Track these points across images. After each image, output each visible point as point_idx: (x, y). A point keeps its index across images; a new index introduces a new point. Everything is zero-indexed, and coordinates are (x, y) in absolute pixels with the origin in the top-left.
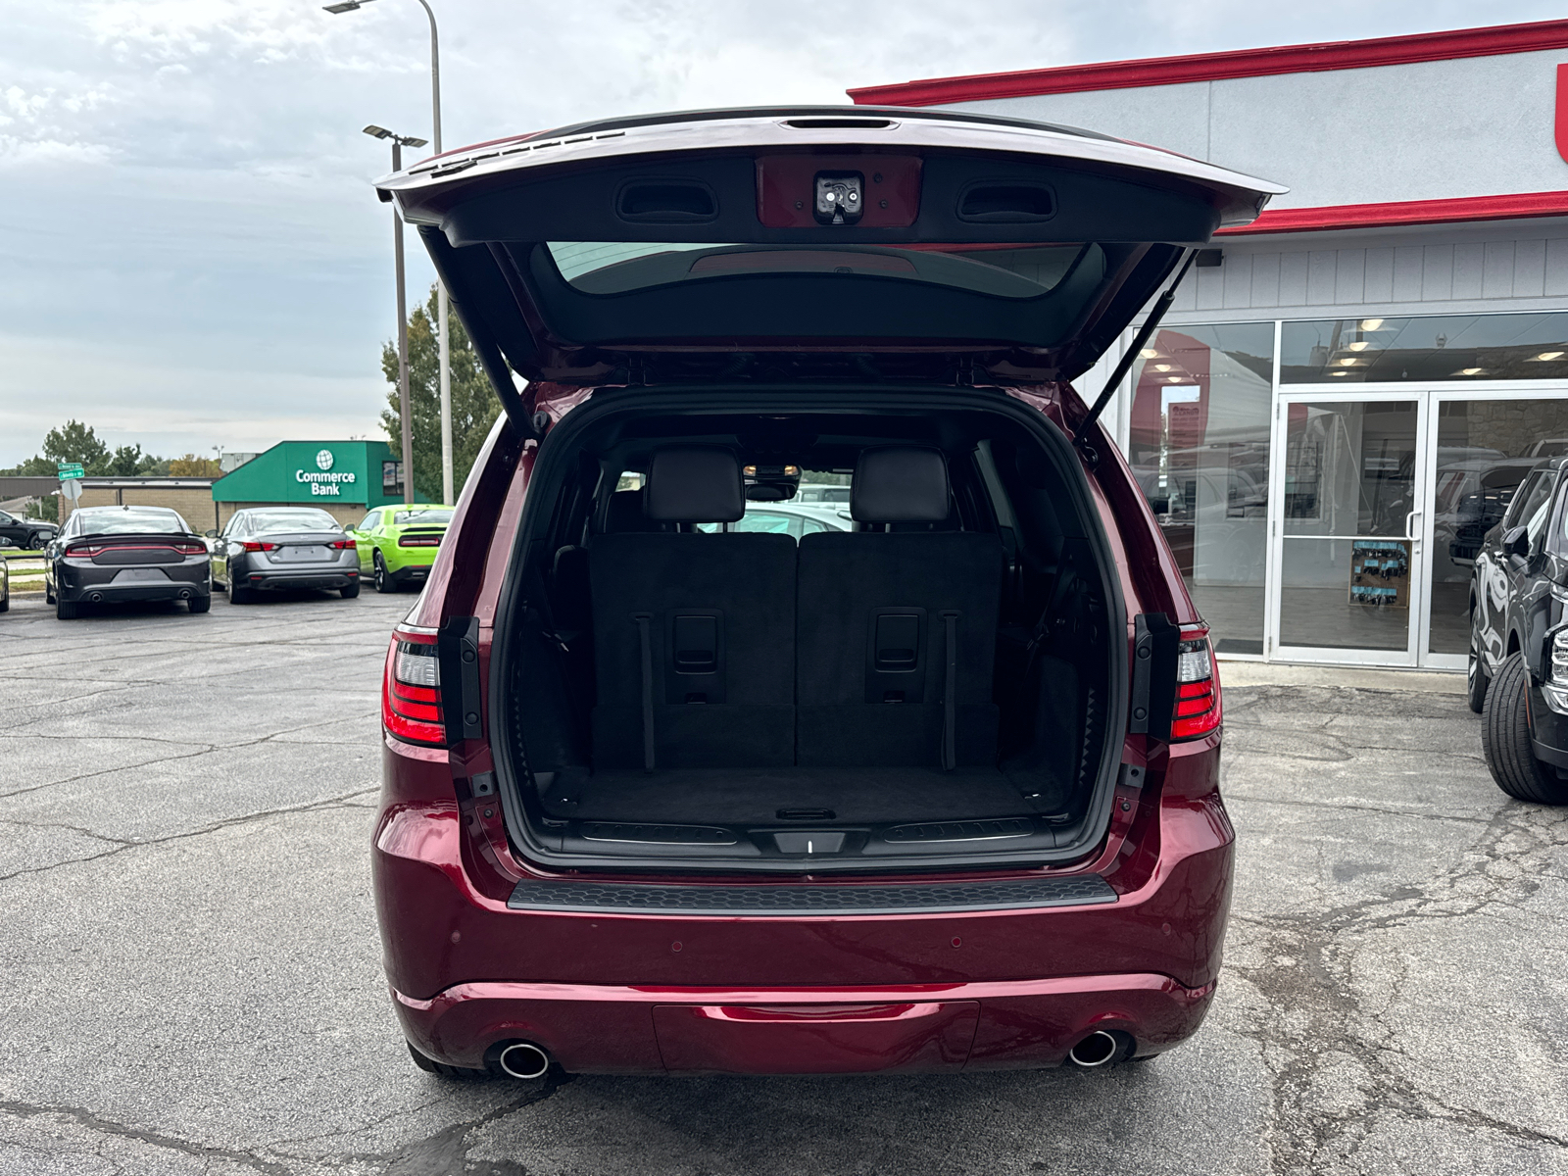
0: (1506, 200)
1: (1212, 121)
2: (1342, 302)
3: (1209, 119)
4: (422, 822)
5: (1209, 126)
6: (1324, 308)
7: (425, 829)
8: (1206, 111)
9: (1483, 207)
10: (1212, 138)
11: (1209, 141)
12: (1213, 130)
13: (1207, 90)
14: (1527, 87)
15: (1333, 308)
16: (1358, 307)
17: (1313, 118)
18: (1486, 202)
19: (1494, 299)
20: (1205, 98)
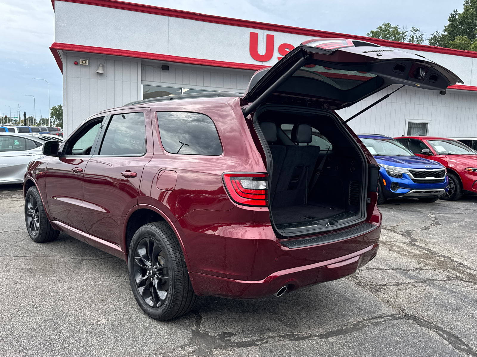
0: (240, 64)
1: (169, 28)
2: (198, 85)
3: (168, 27)
4: (243, 229)
5: (168, 30)
6: (194, 86)
7: (244, 231)
8: (167, 25)
9: (235, 65)
10: (169, 33)
11: (168, 34)
12: (169, 31)
13: (168, 19)
14: (244, 36)
15: (196, 87)
16: (202, 87)
17: (195, 33)
18: (236, 64)
19: (233, 89)
20: (167, 21)
